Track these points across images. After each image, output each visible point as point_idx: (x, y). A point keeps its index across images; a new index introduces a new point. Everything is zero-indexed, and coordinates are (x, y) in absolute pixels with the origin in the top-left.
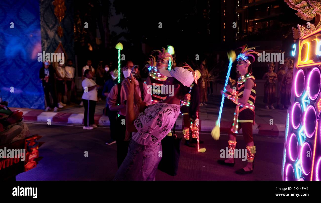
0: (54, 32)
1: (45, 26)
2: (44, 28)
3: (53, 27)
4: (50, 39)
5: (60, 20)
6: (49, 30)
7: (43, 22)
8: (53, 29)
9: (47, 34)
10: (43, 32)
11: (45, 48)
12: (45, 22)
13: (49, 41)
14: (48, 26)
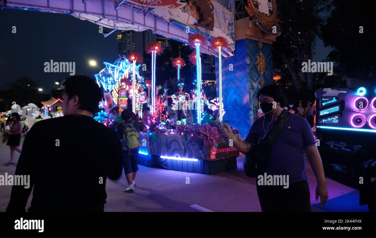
0: (258, 83)
1: (252, 81)
2: (250, 82)
3: (257, 80)
4: (254, 89)
5: (262, 74)
6: (254, 83)
7: (250, 78)
8: (257, 82)
9: (253, 86)
10: (250, 85)
11: (251, 96)
12: (252, 78)
13: (254, 90)
14: (253, 80)
